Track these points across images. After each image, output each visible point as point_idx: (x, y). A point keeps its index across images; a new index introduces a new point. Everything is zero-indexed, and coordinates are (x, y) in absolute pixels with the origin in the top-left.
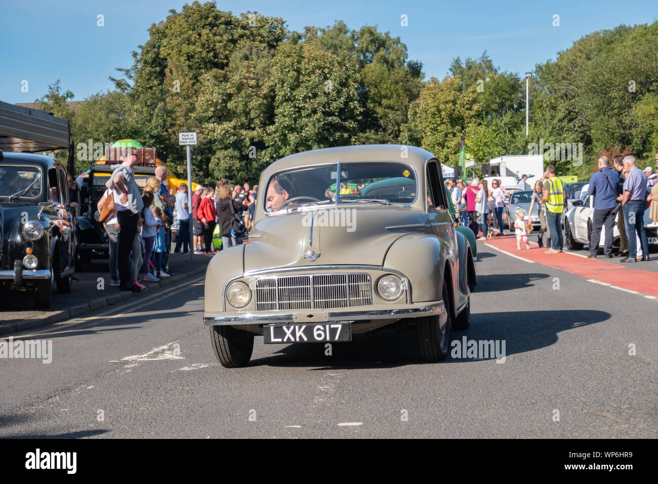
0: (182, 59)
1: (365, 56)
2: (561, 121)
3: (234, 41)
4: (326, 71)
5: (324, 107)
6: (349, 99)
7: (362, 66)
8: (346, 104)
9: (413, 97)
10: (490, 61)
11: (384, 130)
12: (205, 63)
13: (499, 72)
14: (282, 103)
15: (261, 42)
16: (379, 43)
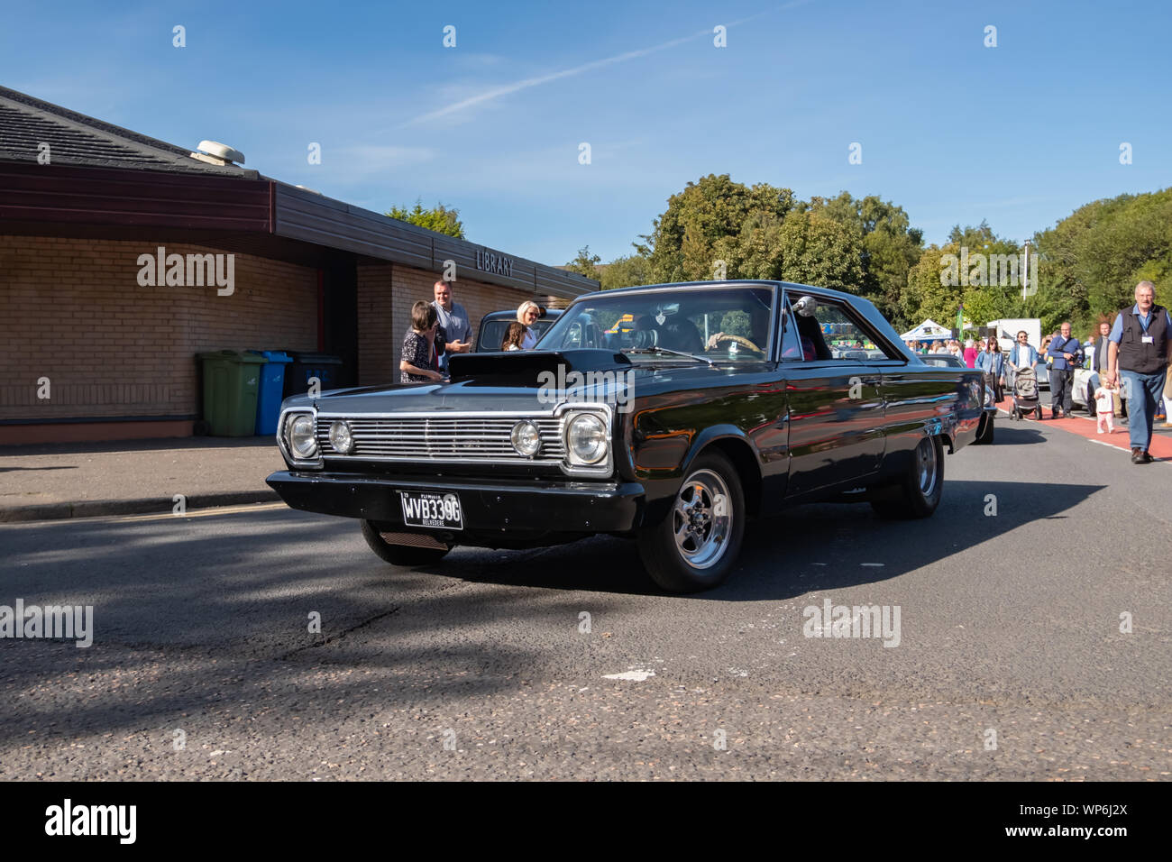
0: (698, 227)
1: (868, 224)
2: (1058, 286)
3: (745, 211)
4: (831, 238)
5: (828, 271)
6: (852, 264)
7: (865, 233)
8: (849, 268)
9: (913, 262)
10: (989, 229)
11: (885, 293)
12: (719, 230)
13: (998, 240)
14: (789, 267)
15: (770, 211)
16: (882, 212)
